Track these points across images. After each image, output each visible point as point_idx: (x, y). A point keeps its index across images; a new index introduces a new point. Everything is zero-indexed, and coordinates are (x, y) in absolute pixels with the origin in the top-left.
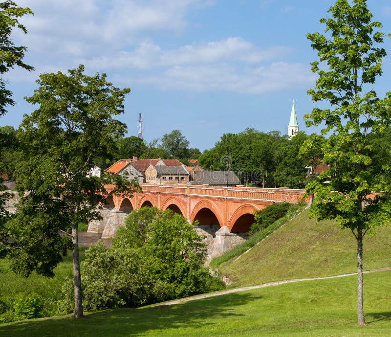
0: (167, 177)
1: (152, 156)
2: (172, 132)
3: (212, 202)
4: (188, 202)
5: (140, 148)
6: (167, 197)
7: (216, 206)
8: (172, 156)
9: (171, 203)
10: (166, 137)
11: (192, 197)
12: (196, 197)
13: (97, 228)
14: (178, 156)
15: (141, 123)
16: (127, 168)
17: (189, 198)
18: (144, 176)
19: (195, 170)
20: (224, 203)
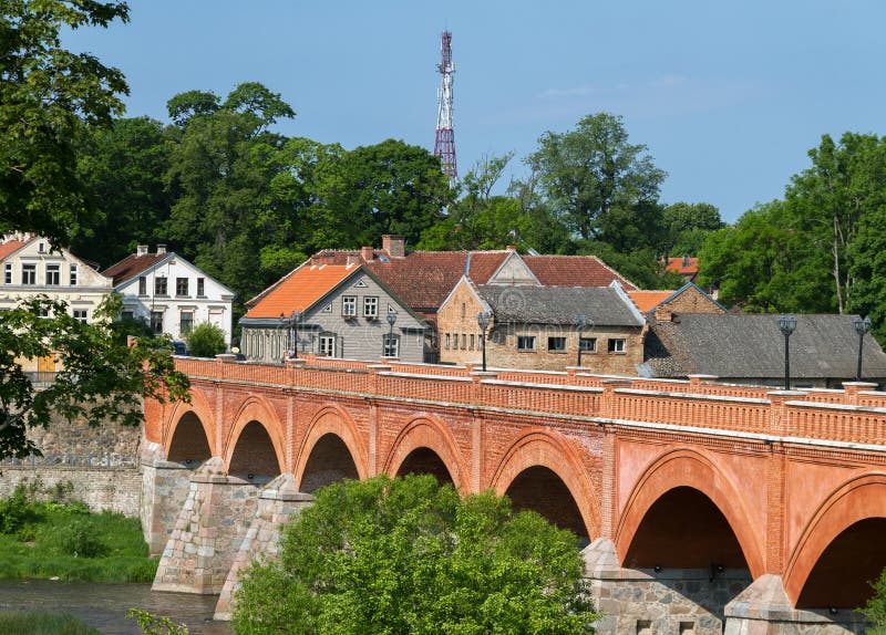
0: (541, 338)
1: (476, 238)
2: (584, 123)
3: (716, 459)
4: (609, 456)
5: (426, 200)
6: (516, 432)
7: (733, 480)
8: (576, 236)
9: (529, 462)
10: (552, 148)
11: (625, 434)
12: (645, 436)
13: (200, 572)
14: (606, 238)
15: (447, 80)
16: (350, 291)
17: (611, 439)
18: (431, 331)
19: (678, 308)
20: (770, 466)
